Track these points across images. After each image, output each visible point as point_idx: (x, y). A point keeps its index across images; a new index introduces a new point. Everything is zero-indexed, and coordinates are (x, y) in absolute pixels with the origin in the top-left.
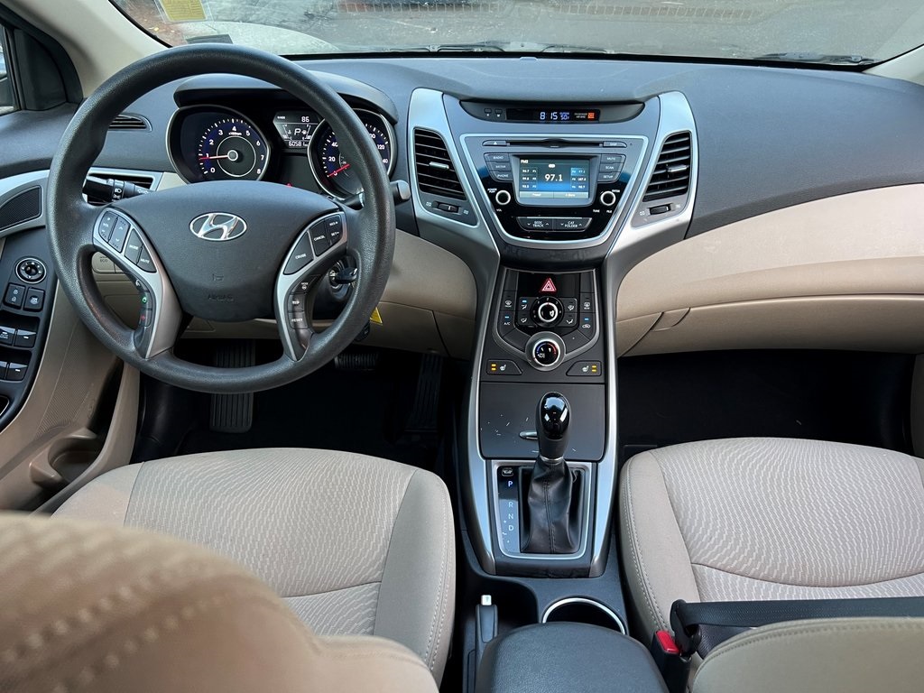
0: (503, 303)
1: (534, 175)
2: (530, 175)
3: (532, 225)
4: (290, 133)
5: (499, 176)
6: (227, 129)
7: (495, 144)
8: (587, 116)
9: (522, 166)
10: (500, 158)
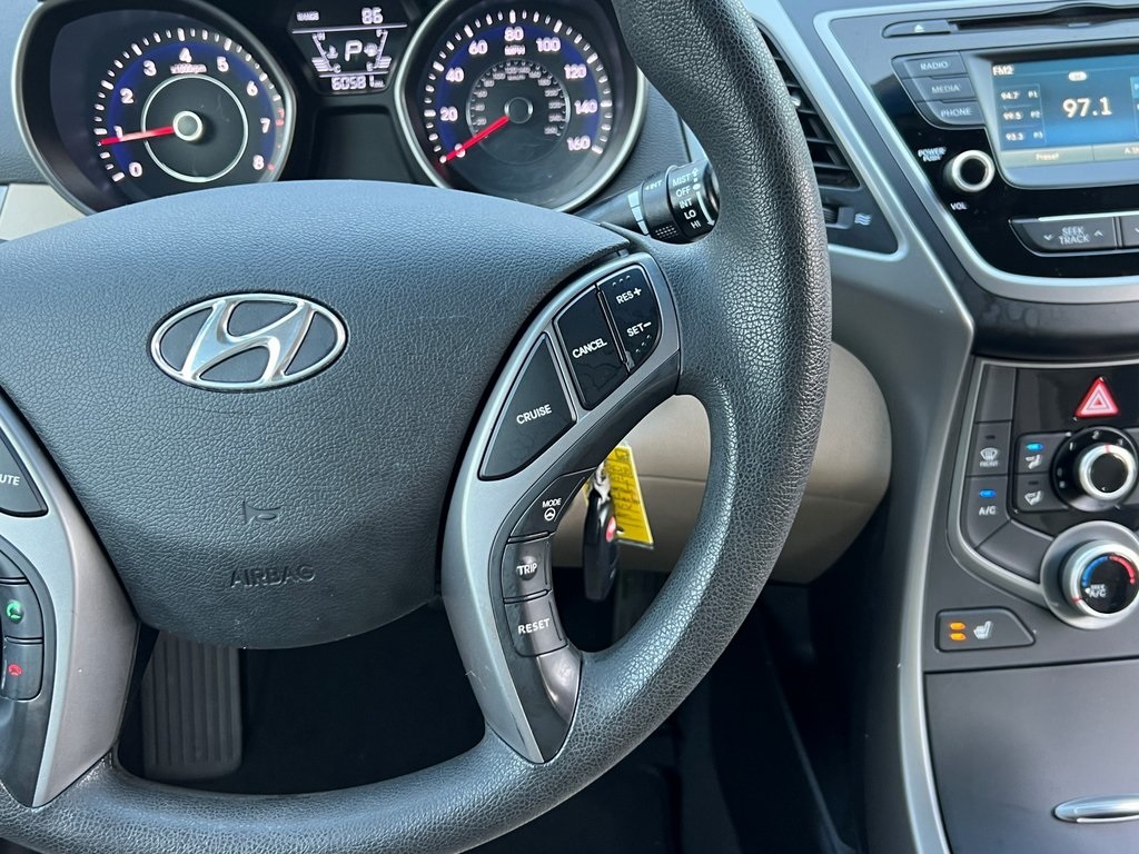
0: (973, 456)
1: (1034, 104)
2: (1022, 104)
3: (1056, 240)
4: (333, 54)
5: (946, 115)
6: (166, 59)
7: (919, 28)
9: (1000, 83)
10: (940, 65)
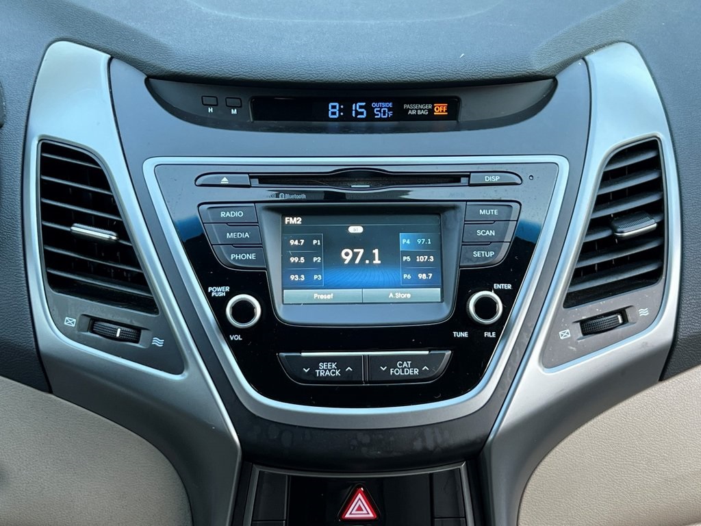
1: (316, 251)
2: (309, 250)
3: (312, 373)
5: (235, 258)
7: (225, 181)
8: (431, 111)
9: (288, 231)
10: (237, 214)
